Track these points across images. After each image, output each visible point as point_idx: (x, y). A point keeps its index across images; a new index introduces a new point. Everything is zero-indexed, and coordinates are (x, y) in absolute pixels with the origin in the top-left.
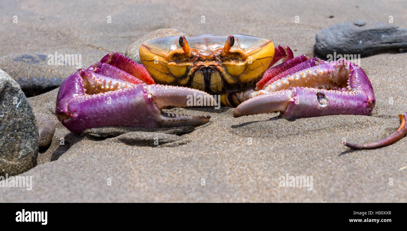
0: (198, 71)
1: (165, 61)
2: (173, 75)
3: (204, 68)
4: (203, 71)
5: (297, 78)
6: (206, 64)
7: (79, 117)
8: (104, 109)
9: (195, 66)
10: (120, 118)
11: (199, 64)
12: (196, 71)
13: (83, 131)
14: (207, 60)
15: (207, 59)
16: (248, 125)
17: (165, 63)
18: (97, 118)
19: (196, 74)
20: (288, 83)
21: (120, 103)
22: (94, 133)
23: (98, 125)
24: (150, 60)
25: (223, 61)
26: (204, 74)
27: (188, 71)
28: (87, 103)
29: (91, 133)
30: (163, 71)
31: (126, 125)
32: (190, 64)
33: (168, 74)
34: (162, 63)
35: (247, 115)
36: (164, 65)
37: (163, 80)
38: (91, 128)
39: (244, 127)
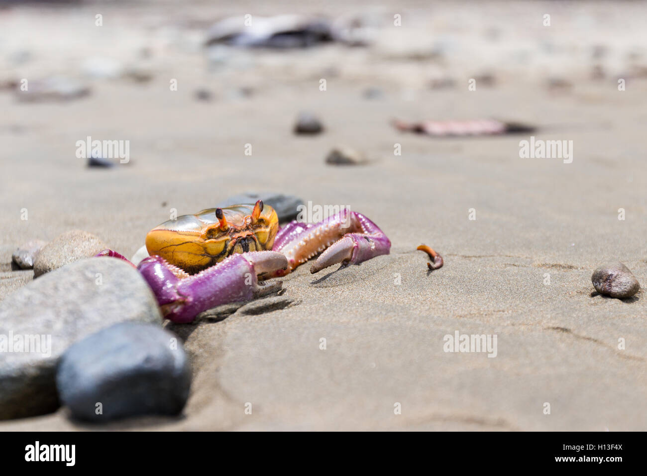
0: (237, 244)
1: (202, 240)
2: (209, 254)
3: (242, 239)
4: (241, 243)
5: (312, 237)
6: (244, 234)
7: (194, 300)
8: (216, 285)
9: (233, 239)
10: (230, 292)
11: (237, 235)
12: (235, 244)
13: (197, 316)
14: (242, 231)
15: (241, 229)
16: (331, 277)
17: (202, 241)
18: (211, 298)
19: (236, 247)
20: (304, 244)
21: (228, 277)
22: (211, 315)
23: (212, 305)
24: (181, 243)
25: (254, 229)
26: (243, 247)
27: (226, 246)
28: (196, 284)
29: (208, 315)
30: (198, 253)
31: (233, 300)
32: (228, 237)
33: (203, 255)
34: (198, 243)
35: (326, 267)
36: (201, 244)
37: (196, 264)
38: (205, 311)
39: (328, 279)
